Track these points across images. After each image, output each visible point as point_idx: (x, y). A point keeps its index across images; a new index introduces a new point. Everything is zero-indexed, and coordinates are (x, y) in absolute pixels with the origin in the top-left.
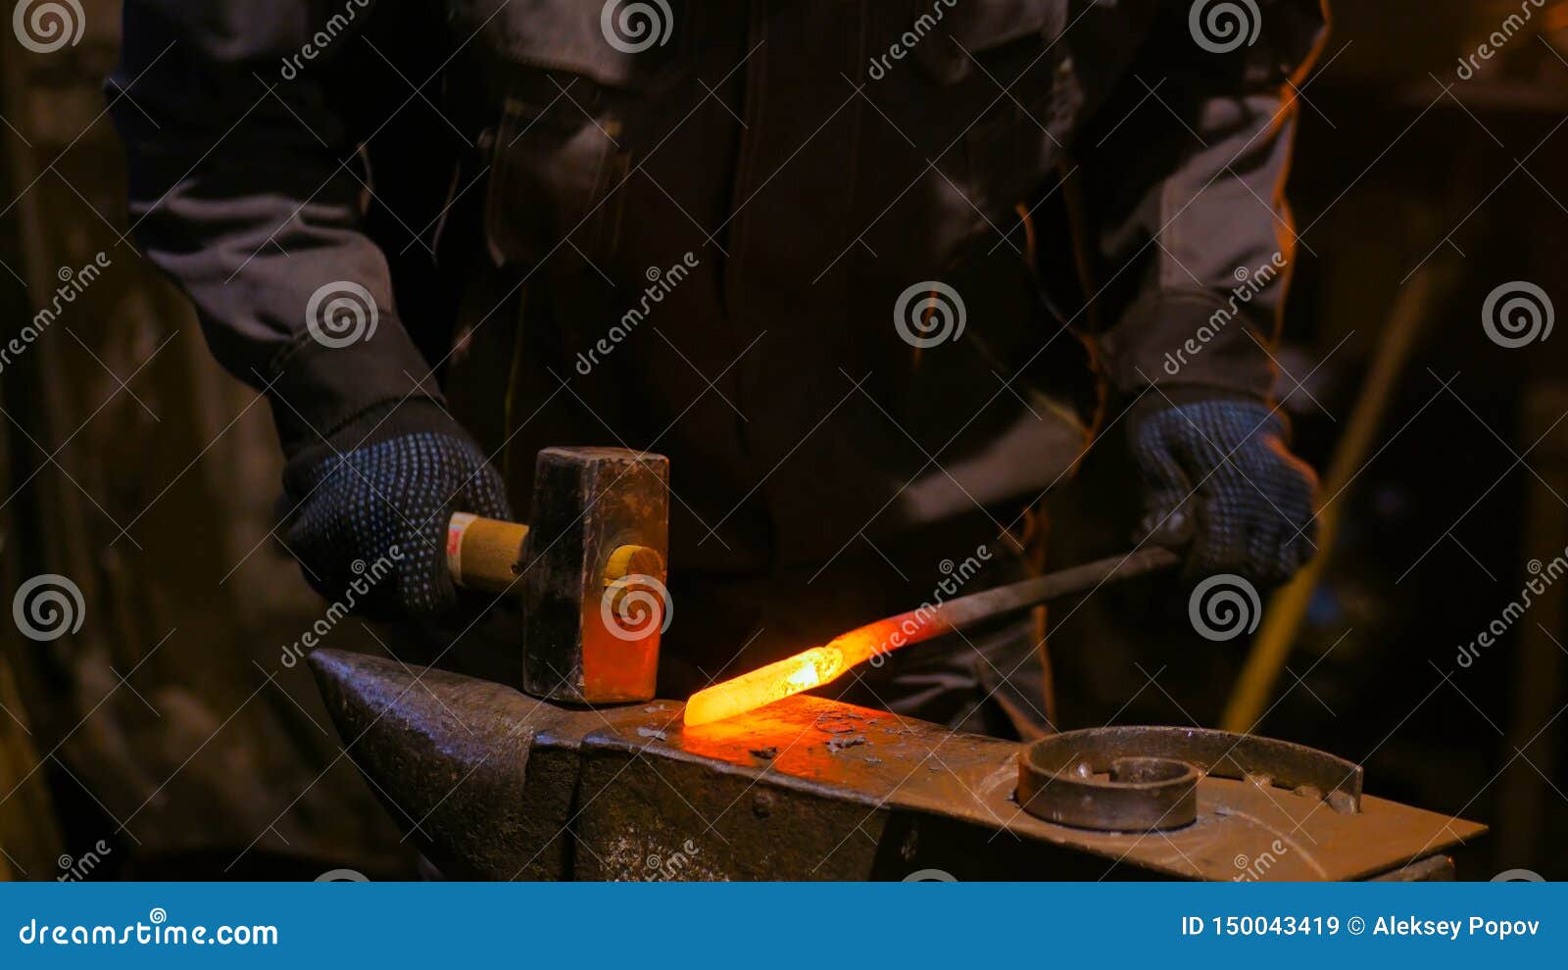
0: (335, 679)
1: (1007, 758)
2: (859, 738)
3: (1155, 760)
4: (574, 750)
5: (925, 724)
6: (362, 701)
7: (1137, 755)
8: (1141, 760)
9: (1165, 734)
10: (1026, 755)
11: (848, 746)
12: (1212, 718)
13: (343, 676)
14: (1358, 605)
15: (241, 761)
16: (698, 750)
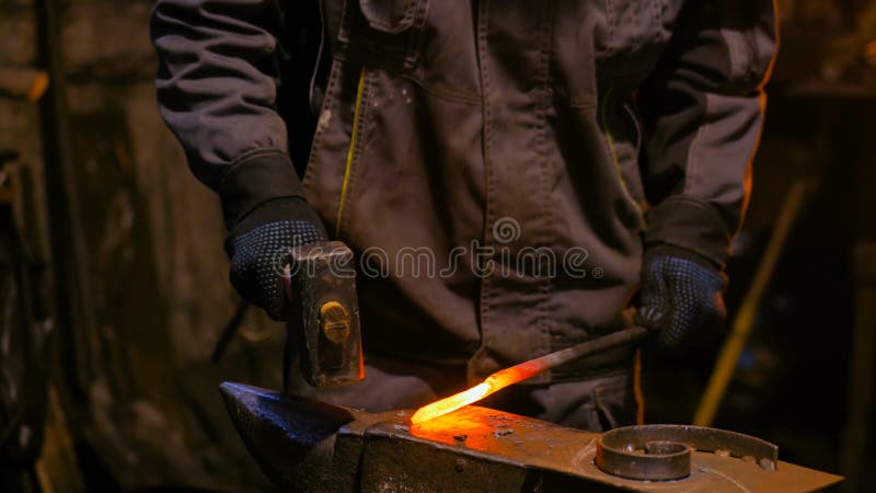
0: (233, 398)
1: (589, 441)
2: (511, 430)
3: (668, 442)
4: (360, 436)
5: (546, 423)
6: (248, 410)
7: (658, 440)
8: (661, 442)
9: (674, 429)
10: (601, 440)
11: (505, 434)
12: (688, 419)
13: (237, 397)
14: (764, 357)
15: (177, 438)
16: (426, 437)
